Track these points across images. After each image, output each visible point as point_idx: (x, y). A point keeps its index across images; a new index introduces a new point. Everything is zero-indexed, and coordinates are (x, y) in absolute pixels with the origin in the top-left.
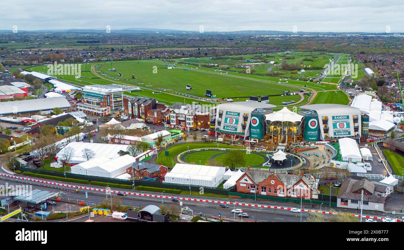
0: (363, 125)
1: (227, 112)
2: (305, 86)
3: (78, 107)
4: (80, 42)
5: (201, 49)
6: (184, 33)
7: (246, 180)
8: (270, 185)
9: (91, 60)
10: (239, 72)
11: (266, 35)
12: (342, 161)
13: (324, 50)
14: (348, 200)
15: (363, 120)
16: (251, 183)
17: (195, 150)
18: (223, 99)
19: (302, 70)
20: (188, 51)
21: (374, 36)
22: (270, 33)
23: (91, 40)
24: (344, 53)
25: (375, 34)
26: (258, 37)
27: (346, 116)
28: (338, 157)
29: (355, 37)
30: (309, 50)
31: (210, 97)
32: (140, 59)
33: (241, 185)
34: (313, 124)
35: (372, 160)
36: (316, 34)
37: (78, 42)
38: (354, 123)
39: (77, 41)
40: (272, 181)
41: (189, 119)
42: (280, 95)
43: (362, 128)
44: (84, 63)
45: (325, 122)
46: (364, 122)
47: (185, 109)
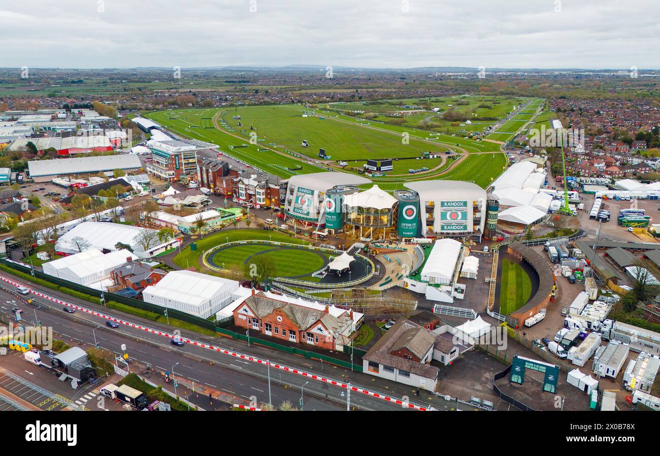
0: (489, 216)
1: (299, 188)
2: (458, 145)
3: (148, 168)
4: (229, 82)
5: (359, 90)
6: (353, 70)
7: (245, 310)
8: (276, 322)
10: (386, 123)
11: (449, 72)
12: (420, 281)
13: (513, 94)
14: (380, 365)
15: (489, 208)
16: (253, 315)
17: (238, 242)
18: (337, 161)
19: (468, 121)
21: (591, 73)
22: (457, 69)
23: (241, 80)
24: (540, 97)
25: (593, 71)
26: (438, 75)
27: (462, 202)
28: (417, 273)
29: (564, 76)
30: (494, 93)
31: (323, 158)
32: (280, 104)
33: (240, 316)
34: (410, 212)
35: (476, 278)
36: (513, 71)
37: (226, 82)
38: (474, 212)
39: (225, 80)
40: (279, 317)
41: (260, 193)
42: (415, 158)
43: (486, 220)
45: (430, 210)
46: (490, 212)
47: (255, 180)
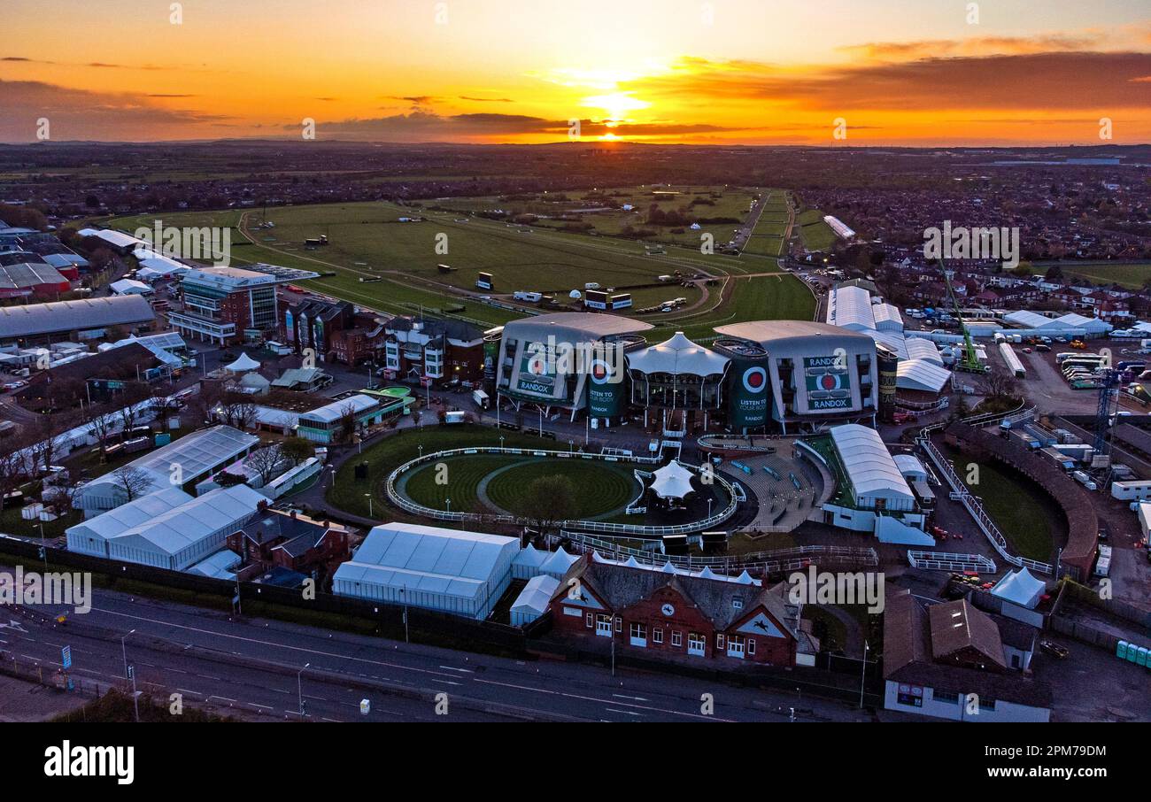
0: (883, 381)
1: (527, 344)
3: (171, 322)
5: (478, 178)
7: (581, 597)
8: (660, 619)
9: (245, 202)
10: (559, 229)
12: (858, 508)
15: (881, 366)
17: (439, 454)
19: (694, 226)
20: (452, 183)
24: (773, 187)
28: (842, 494)
30: (703, 180)
33: (567, 611)
34: (755, 380)
38: (860, 374)
40: (667, 606)
41: (432, 358)
43: (879, 388)
44: (228, 209)
45: (786, 370)
46: (885, 374)
47: (421, 332)
